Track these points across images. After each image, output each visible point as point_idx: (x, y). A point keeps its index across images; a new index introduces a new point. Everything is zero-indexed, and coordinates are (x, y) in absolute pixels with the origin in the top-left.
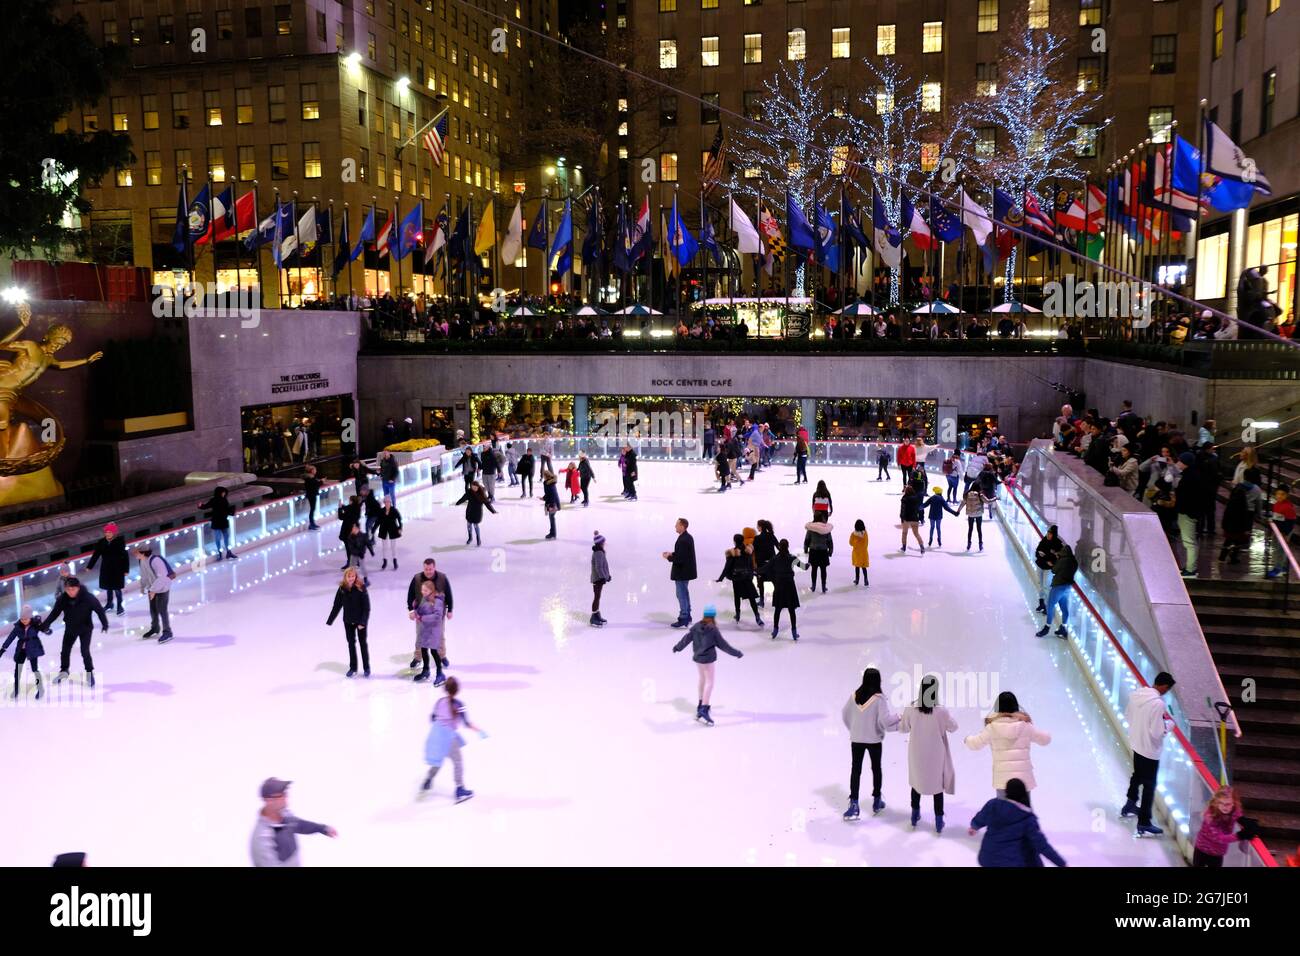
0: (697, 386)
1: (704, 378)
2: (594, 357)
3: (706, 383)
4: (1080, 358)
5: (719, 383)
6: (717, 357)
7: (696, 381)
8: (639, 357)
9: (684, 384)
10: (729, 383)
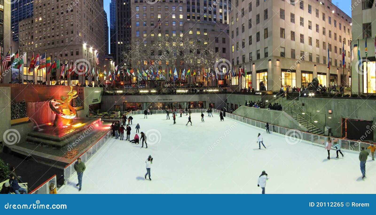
0: (166, 100)
3: (168, 100)
5: (170, 100)
9: (164, 100)
10: (172, 100)
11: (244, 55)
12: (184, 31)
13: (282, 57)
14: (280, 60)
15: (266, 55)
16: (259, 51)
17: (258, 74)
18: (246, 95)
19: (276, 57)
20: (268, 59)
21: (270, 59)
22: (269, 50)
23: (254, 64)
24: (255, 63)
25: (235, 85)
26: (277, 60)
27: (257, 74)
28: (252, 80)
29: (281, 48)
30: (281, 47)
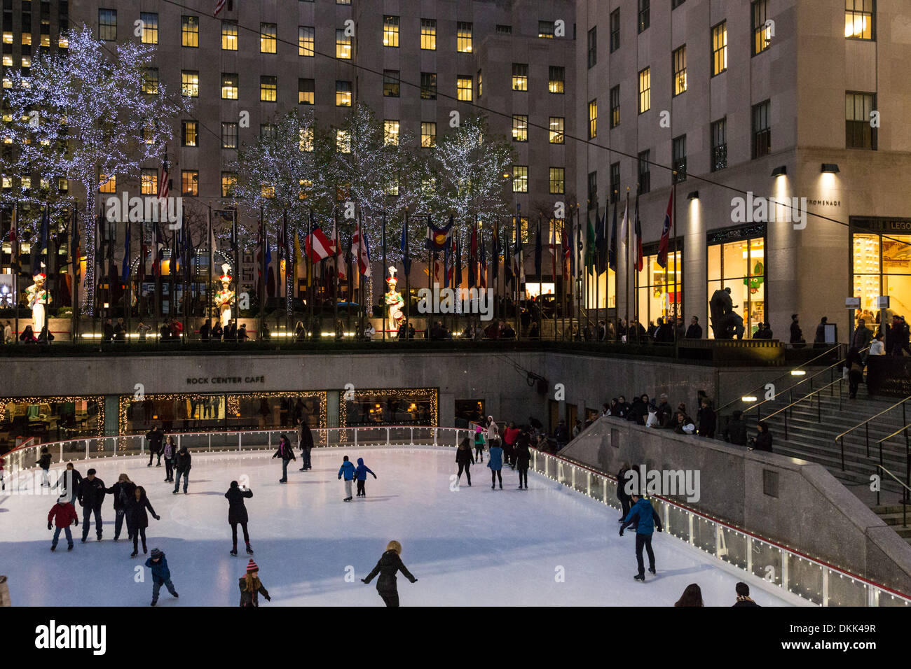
0: (232, 383)
1: (237, 376)
2: (128, 358)
3: (240, 380)
4: (542, 353)
5: (252, 380)
6: (250, 357)
7: (230, 379)
8: (174, 357)
9: (218, 382)
10: (262, 379)
11: (649, 151)
12: (355, 83)
13: (852, 152)
14: (840, 167)
15: (761, 142)
16: (721, 125)
17: (714, 250)
18: (636, 362)
19: (815, 151)
20: (771, 169)
21: (780, 165)
22: (775, 117)
23: (696, 195)
24: (701, 192)
25: (606, 309)
26: (825, 168)
27: (710, 248)
28: (682, 283)
29: (850, 100)
30: (848, 92)
